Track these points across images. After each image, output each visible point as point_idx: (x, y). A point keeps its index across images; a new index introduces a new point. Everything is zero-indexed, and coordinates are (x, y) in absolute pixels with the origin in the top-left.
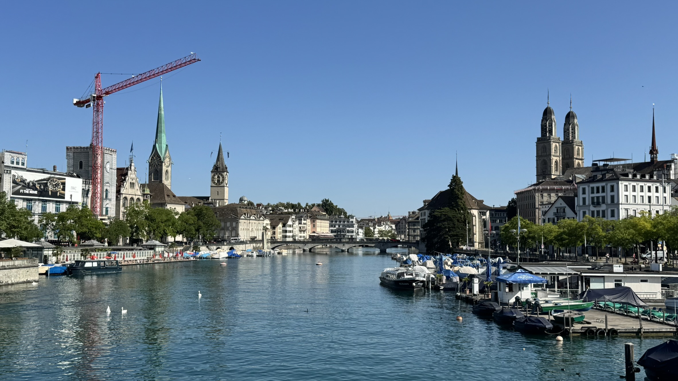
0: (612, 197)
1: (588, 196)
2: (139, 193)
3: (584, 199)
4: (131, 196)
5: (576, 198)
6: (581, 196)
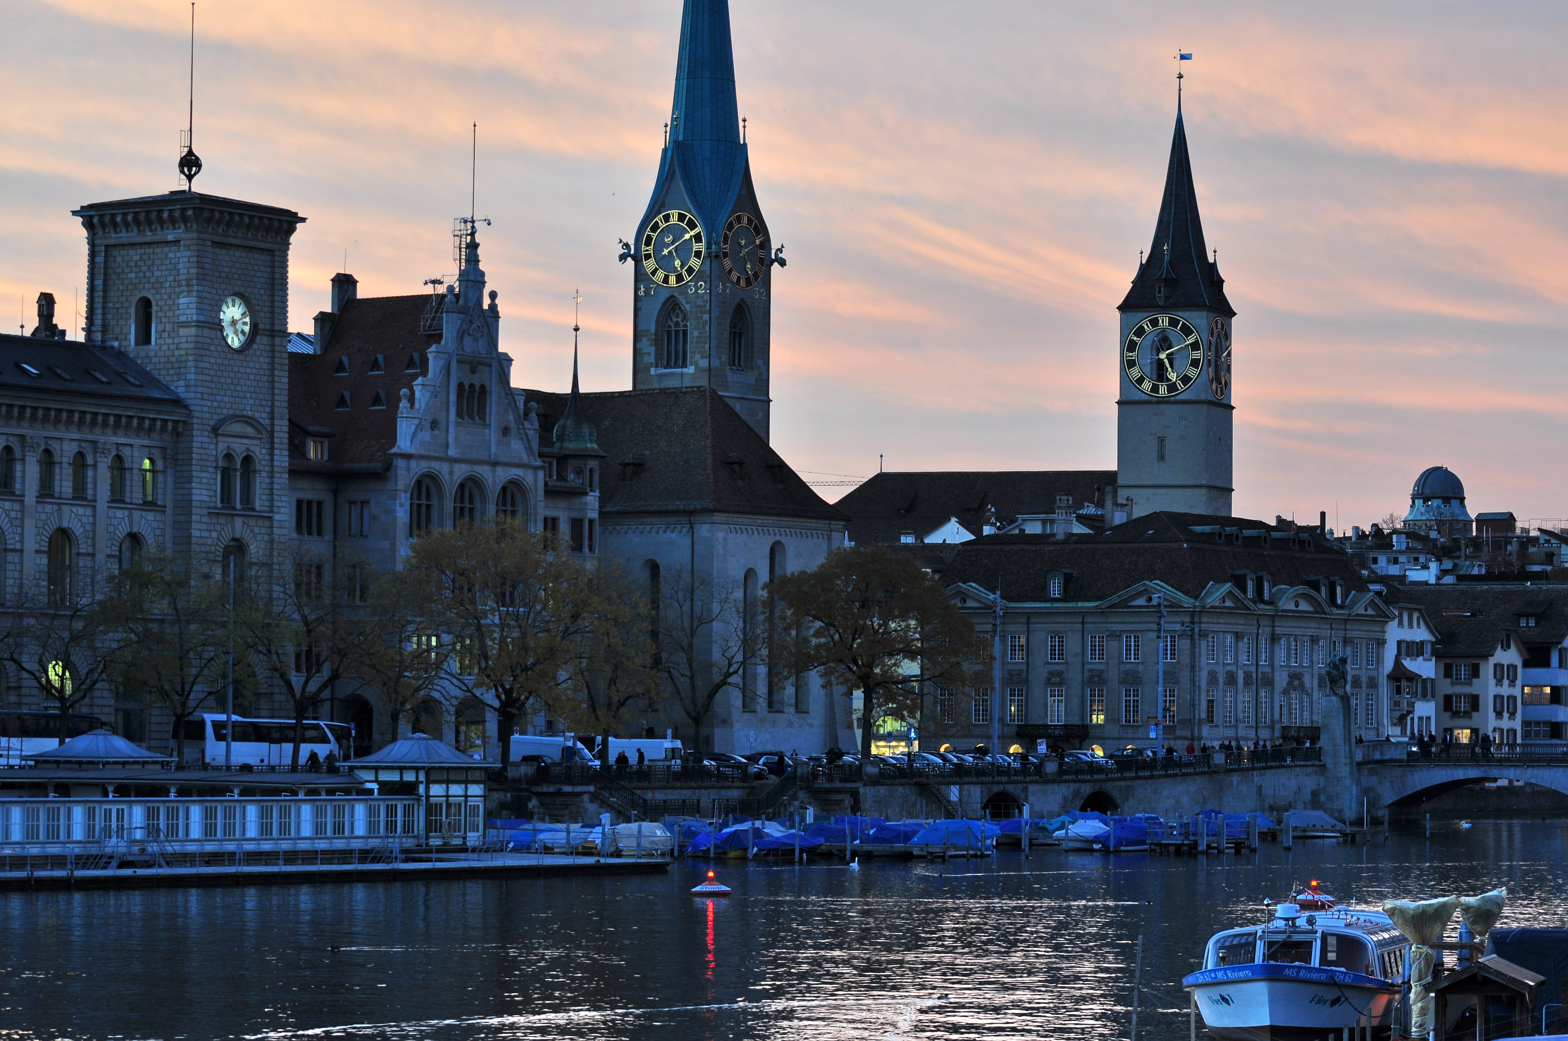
2: (517, 448)
4: (461, 471)
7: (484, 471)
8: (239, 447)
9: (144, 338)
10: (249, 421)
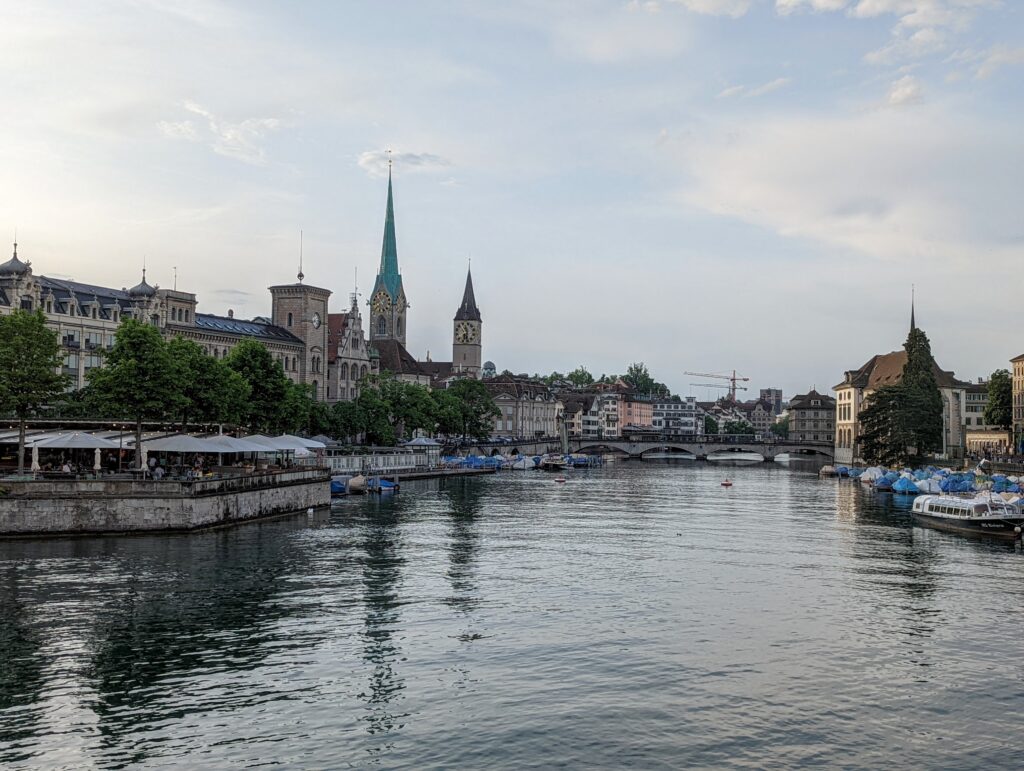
2: (365, 356)
4: (353, 361)
7: (358, 362)
8: (316, 355)
9: (290, 324)
10: (319, 348)
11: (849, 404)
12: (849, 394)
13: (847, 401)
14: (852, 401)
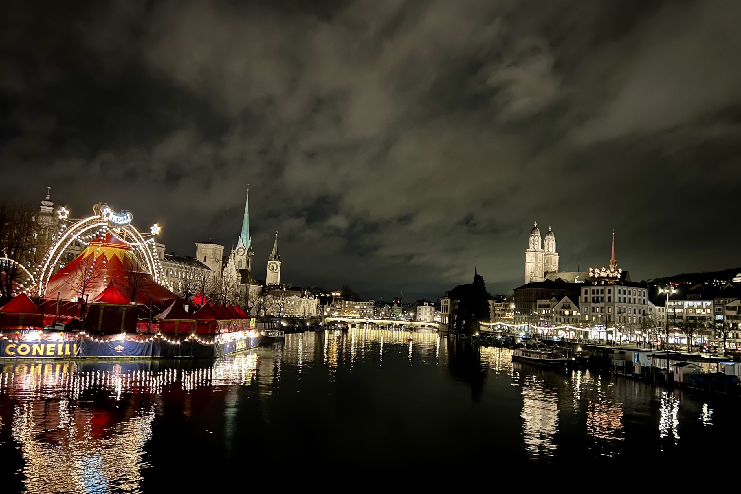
0: (610, 298)
1: (589, 296)
3: (586, 298)
4: (230, 278)
5: (579, 297)
6: (584, 296)
8: (216, 275)
9: (205, 261)
11: (447, 306)
12: (447, 301)
13: (446, 304)
14: (449, 304)
